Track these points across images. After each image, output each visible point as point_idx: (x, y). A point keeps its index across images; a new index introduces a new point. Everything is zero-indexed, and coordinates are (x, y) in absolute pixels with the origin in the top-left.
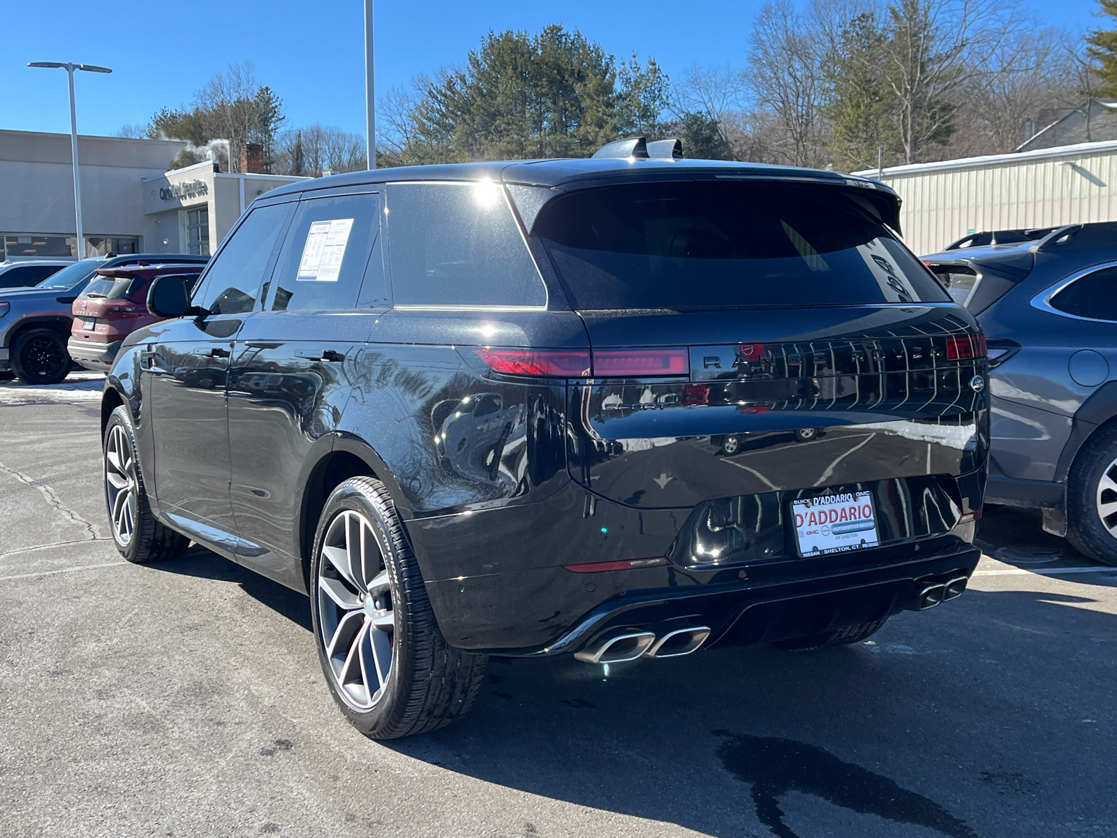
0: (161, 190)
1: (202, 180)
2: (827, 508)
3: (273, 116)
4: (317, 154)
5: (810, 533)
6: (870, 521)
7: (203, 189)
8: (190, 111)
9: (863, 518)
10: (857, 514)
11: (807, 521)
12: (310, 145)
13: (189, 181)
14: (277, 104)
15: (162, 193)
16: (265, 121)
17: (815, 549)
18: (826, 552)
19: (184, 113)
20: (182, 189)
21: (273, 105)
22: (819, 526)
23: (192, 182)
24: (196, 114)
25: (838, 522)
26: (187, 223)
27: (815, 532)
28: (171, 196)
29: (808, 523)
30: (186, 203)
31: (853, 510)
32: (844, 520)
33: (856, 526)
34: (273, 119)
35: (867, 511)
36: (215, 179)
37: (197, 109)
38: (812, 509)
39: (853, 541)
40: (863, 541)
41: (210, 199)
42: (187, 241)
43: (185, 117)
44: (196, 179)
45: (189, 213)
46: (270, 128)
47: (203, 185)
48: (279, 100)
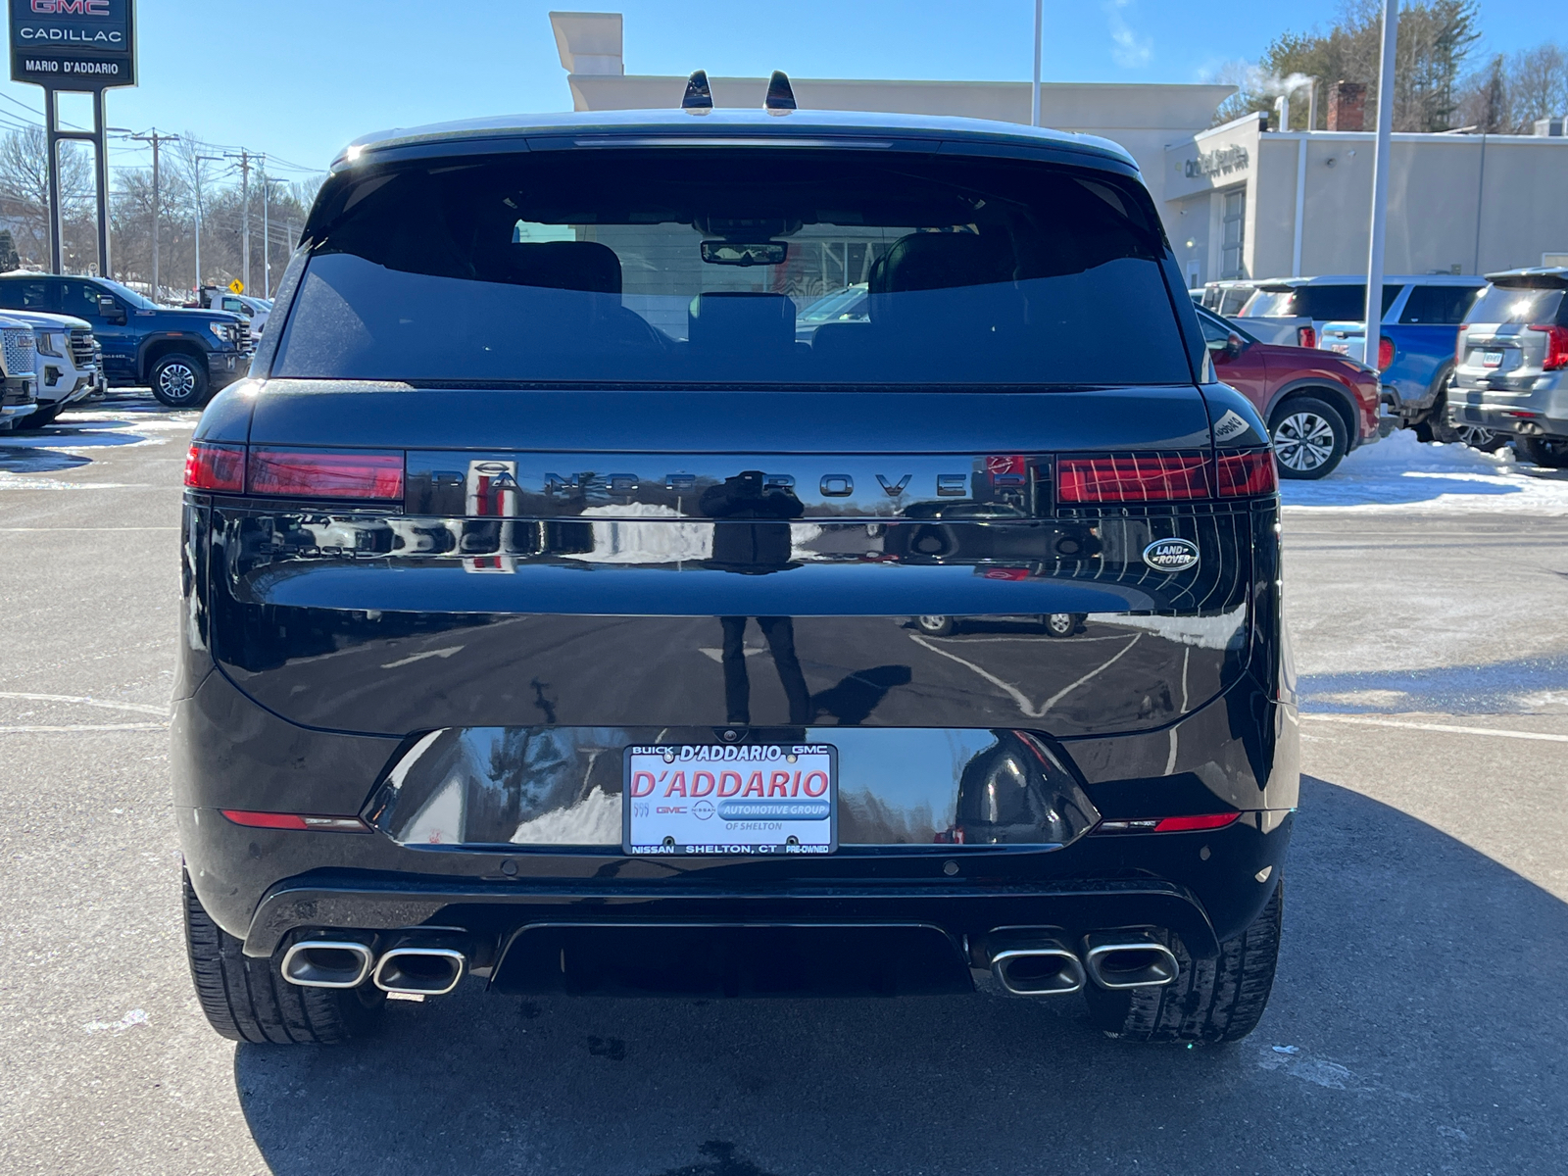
0: (1188, 162)
1: (1241, 146)
2: (717, 768)
3: (1459, 34)
4: (1544, 91)
5: (666, 810)
6: (823, 803)
7: (1241, 160)
8: (1326, 34)
9: (802, 795)
10: (789, 787)
11: (662, 787)
12: (1535, 76)
13: (1225, 148)
14: (1468, 13)
15: (1189, 167)
16: (1445, 41)
17: (669, 841)
18: (690, 850)
19: (1316, 38)
20: (1215, 161)
21: (1463, 15)
22: (689, 801)
23: (1228, 149)
24: (1334, 38)
25: (738, 797)
26: (1223, 213)
27: (677, 810)
28: (1199, 172)
29: (665, 791)
30: (1218, 182)
31: (780, 780)
32: (753, 795)
33: (784, 810)
34: (1460, 39)
35: (816, 785)
36: (1261, 142)
37: (1337, 29)
38: (679, 765)
39: (768, 837)
40: (792, 841)
41: (1250, 174)
42: (1221, 240)
43: (1317, 43)
44: (1234, 143)
45: (1226, 196)
46: (1453, 55)
47: (1242, 153)
48: (1474, 6)
